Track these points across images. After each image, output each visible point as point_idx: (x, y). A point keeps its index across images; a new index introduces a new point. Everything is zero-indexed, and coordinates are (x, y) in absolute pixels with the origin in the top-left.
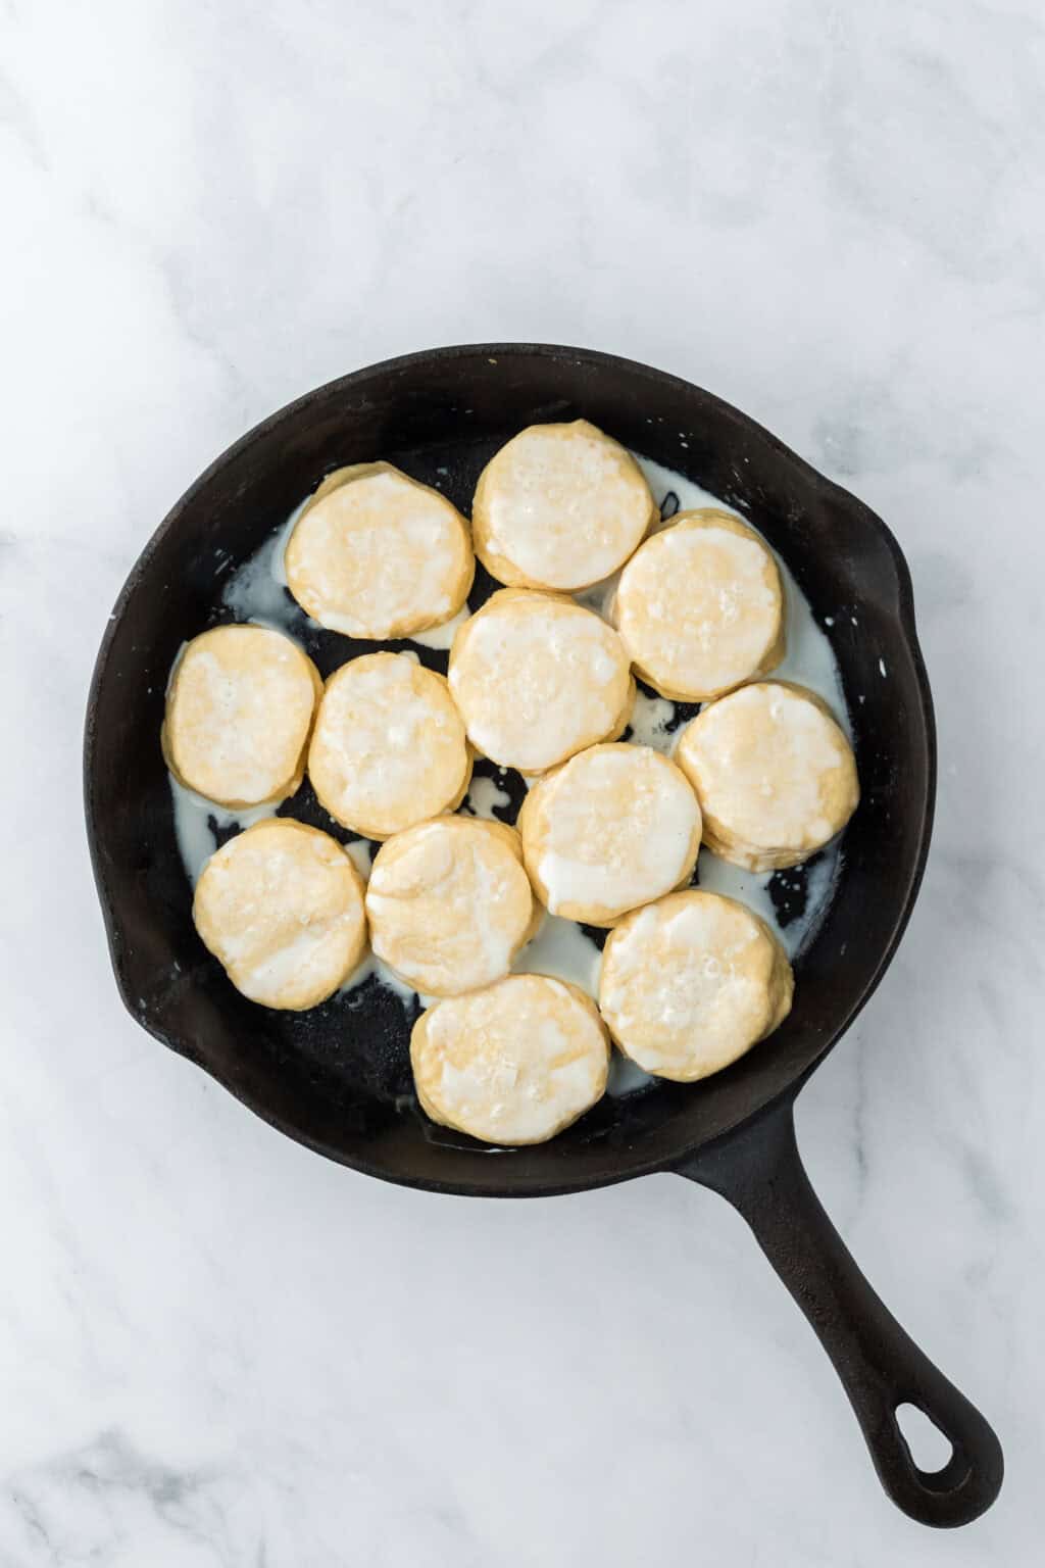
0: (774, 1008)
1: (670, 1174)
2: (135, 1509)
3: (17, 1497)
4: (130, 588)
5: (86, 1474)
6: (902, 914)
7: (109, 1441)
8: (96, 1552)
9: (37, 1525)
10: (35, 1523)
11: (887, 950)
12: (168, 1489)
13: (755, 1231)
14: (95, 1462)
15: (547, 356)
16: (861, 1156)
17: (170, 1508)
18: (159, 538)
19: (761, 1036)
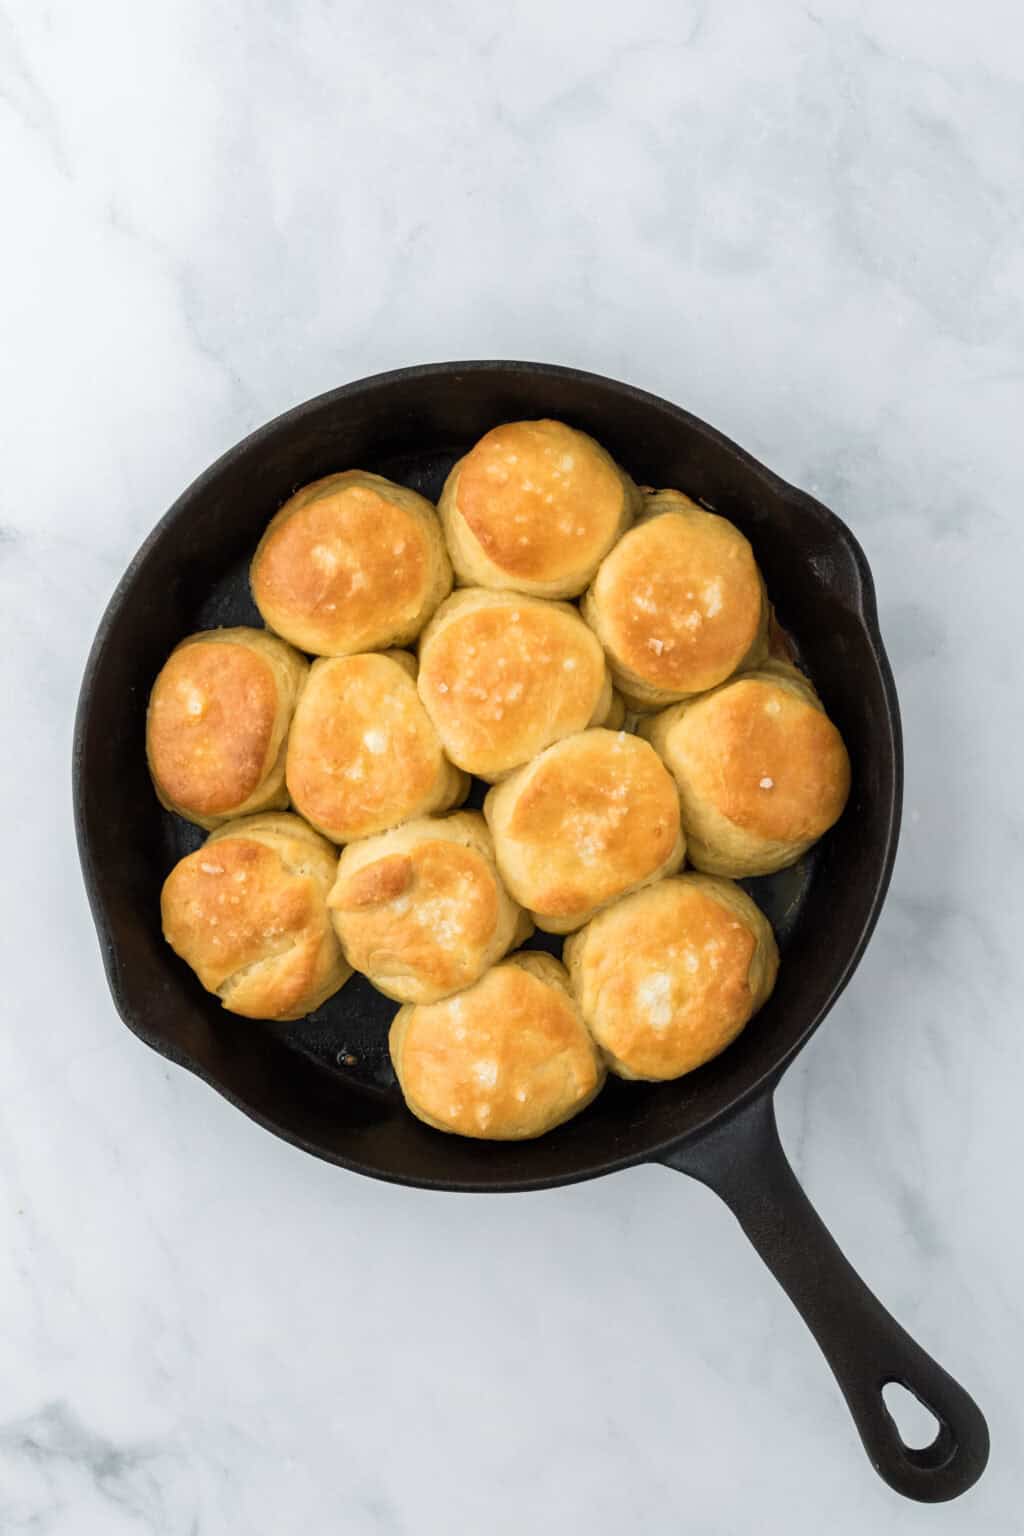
1: (655, 1165)
2: (74, 1479)
5: (30, 1444)
6: (874, 905)
7: (54, 1413)
8: (35, 1519)
12: (108, 1464)
13: (739, 1218)
14: (41, 1433)
17: (109, 1482)
18: (139, 562)
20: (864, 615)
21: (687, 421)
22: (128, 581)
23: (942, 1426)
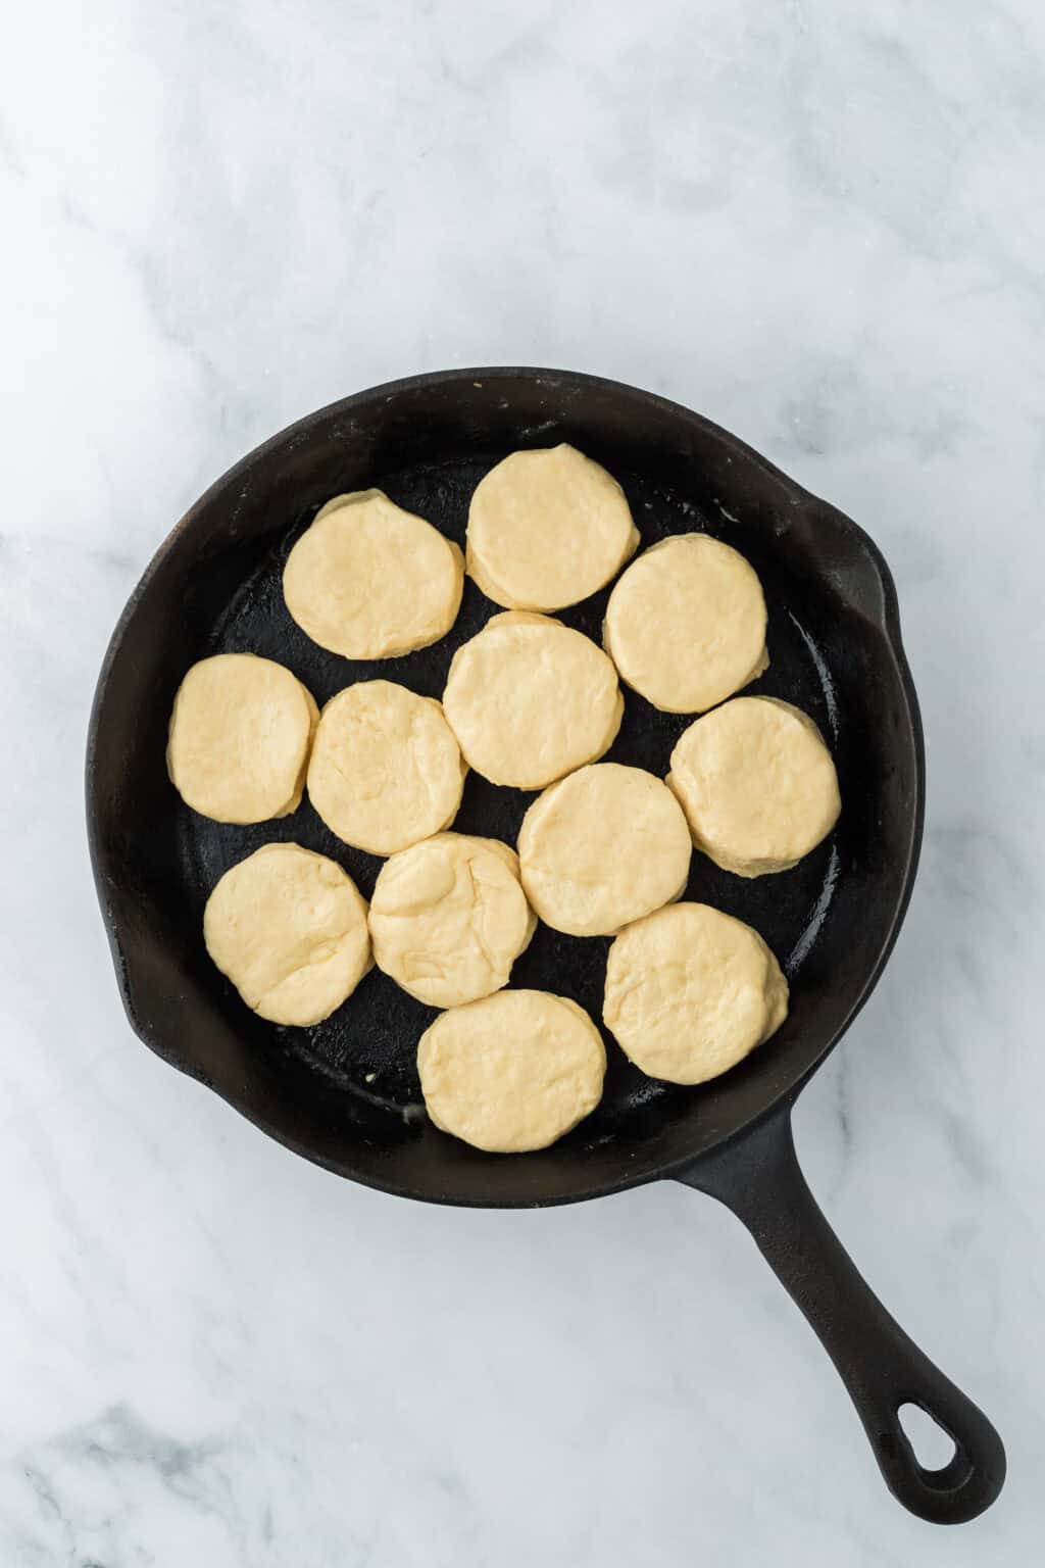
0: (770, 1013)
1: (672, 1182)
2: (143, 1480)
3: (29, 1473)
4: (127, 619)
5: (95, 1448)
7: (117, 1416)
8: (107, 1523)
9: (49, 1498)
10: (46, 1496)
11: (880, 958)
12: (176, 1462)
13: (756, 1236)
14: (105, 1437)
15: (531, 379)
16: (844, 1124)
17: (178, 1480)
18: (154, 569)
19: (759, 1041)
20: (887, 627)
21: (709, 431)
22: (143, 588)
23: (958, 1449)
